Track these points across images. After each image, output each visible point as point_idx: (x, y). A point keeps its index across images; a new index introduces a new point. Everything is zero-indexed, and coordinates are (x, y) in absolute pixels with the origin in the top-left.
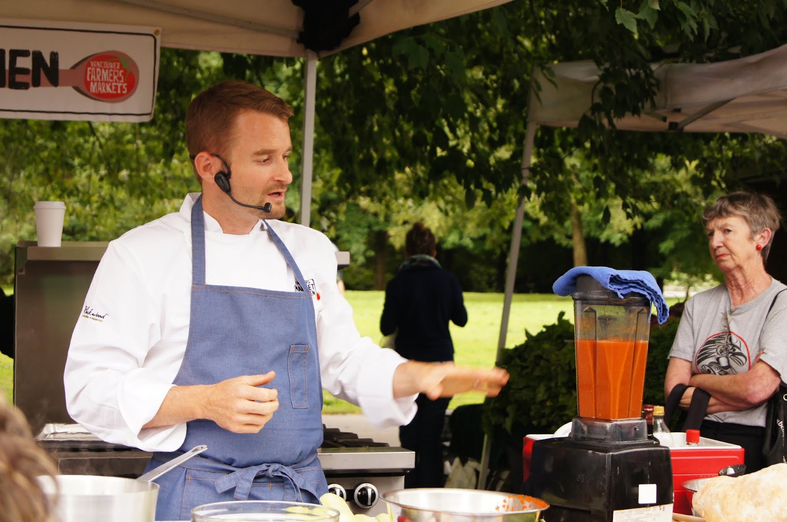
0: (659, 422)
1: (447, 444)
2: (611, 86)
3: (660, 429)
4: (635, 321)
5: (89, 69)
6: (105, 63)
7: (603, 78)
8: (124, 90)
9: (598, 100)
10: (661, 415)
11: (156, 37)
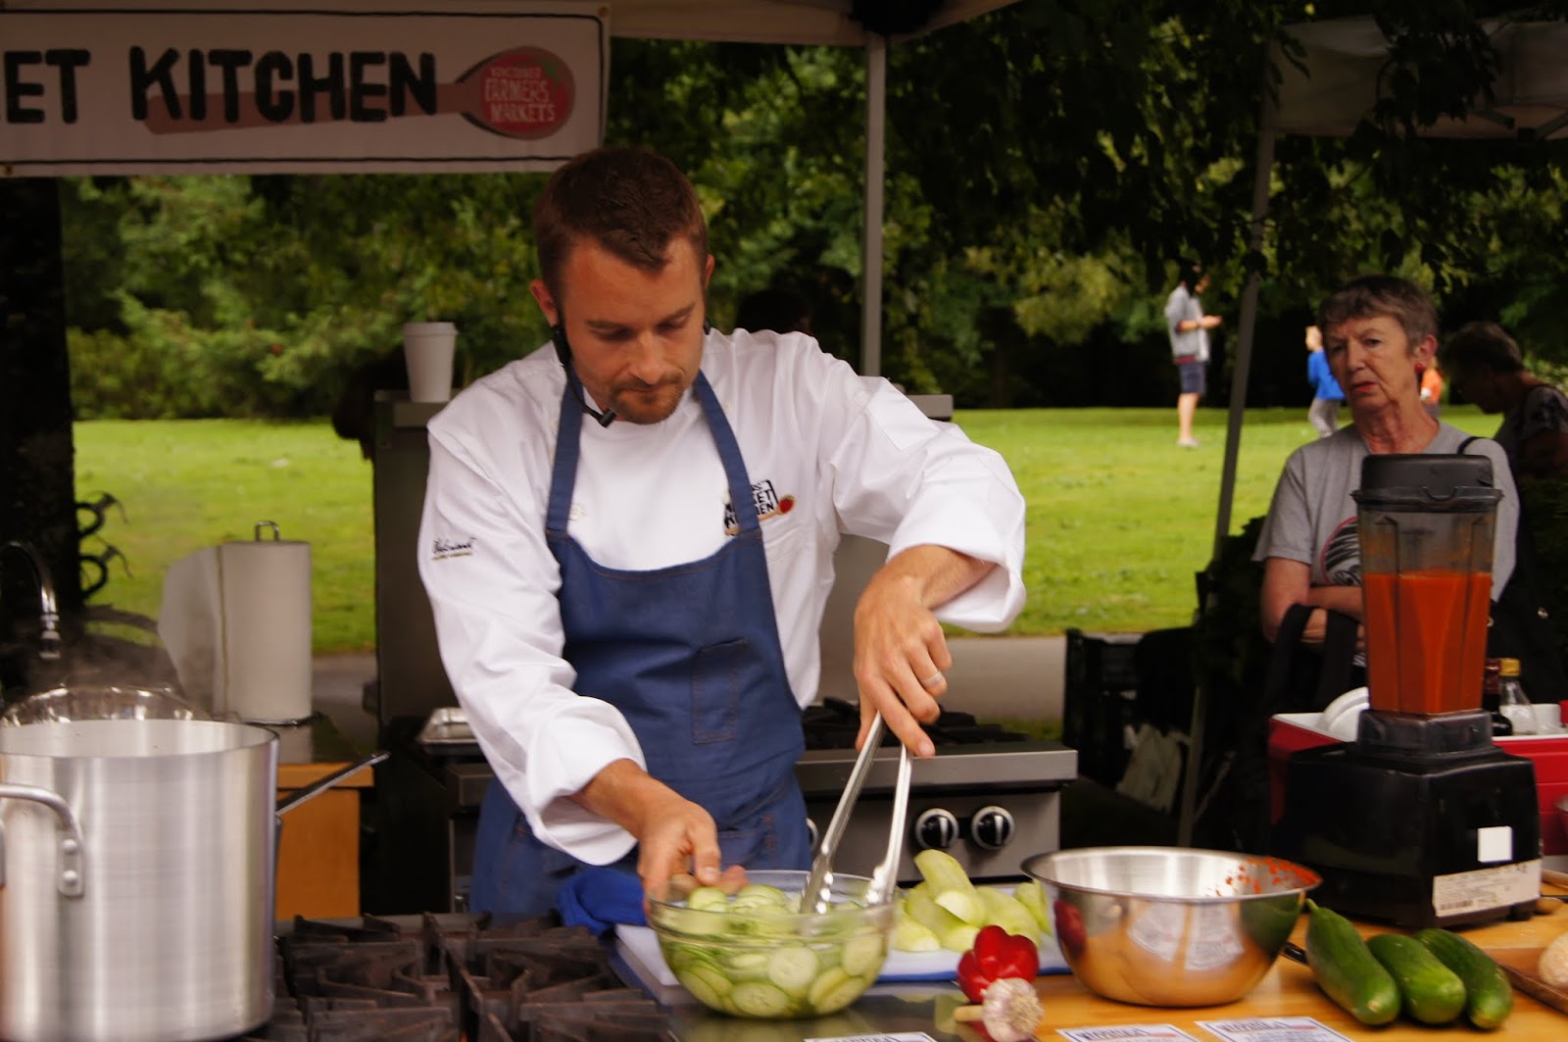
0: (1511, 687)
1: (1130, 695)
2: (1413, 68)
3: (1512, 699)
4: (1468, 540)
5: (489, 81)
6: (515, 69)
7: (1397, 55)
8: (550, 115)
9: (1388, 93)
10: (1515, 675)
11: (602, 19)
